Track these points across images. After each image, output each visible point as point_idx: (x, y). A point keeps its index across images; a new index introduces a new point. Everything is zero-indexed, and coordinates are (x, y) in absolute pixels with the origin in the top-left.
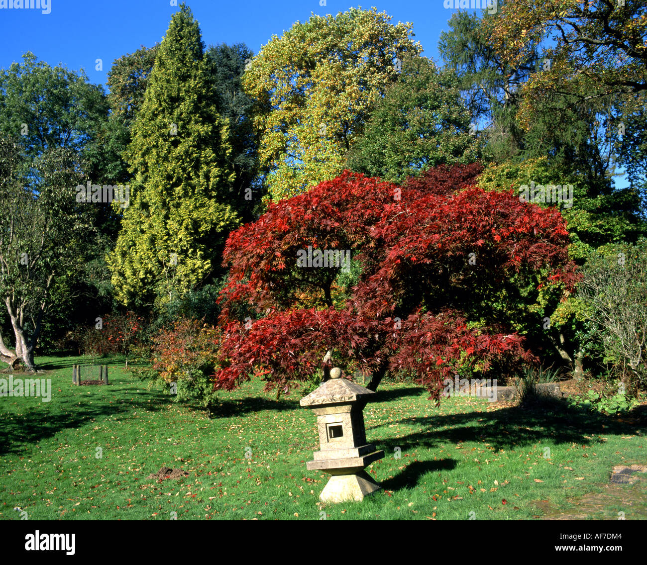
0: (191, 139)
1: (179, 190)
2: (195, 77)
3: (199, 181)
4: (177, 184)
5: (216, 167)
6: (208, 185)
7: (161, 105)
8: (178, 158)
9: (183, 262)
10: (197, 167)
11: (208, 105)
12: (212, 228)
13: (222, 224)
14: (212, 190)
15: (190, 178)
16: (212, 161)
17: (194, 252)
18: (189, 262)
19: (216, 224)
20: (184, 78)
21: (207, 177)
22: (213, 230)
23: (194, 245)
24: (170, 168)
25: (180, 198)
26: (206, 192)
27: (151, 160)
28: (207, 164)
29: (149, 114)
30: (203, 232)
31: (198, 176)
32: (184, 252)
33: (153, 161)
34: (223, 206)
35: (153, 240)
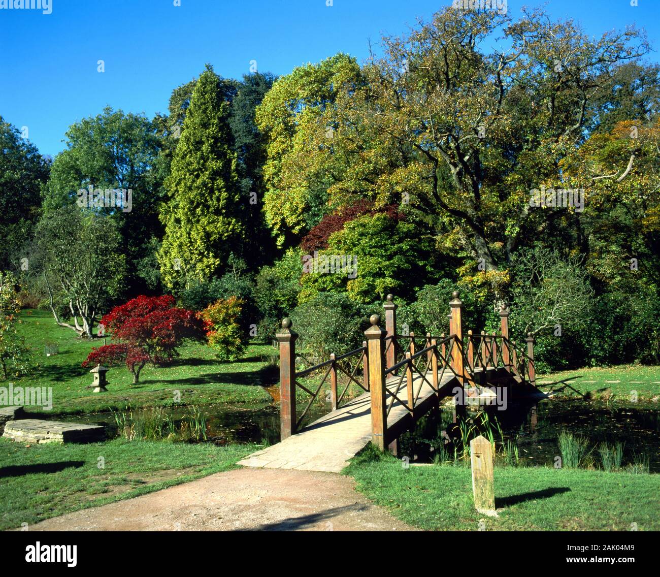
0: (207, 173)
1: (198, 210)
2: (213, 124)
3: (213, 203)
4: (197, 206)
5: (225, 192)
6: (219, 205)
7: (189, 148)
8: (198, 188)
9: (201, 261)
10: (212, 191)
11: (223, 145)
12: (219, 238)
13: (226, 234)
14: (222, 208)
15: (206, 201)
16: (222, 188)
17: (208, 254)
18: (205, 260)
19: (221, 235)
20: (205, 126)
21: (218, 200)
22: (220, 238)
23: (207, 249)
24: (192, 196)
25: (199, 216)
26: (218, 212)
27: (181, 189)
28: (219, 190)
29: (181, 154)
30: (213, 240)
31: (212, 200)
32: (201, 254)
33: (182, 190)
34: (230, 219)
35: (180, 246)
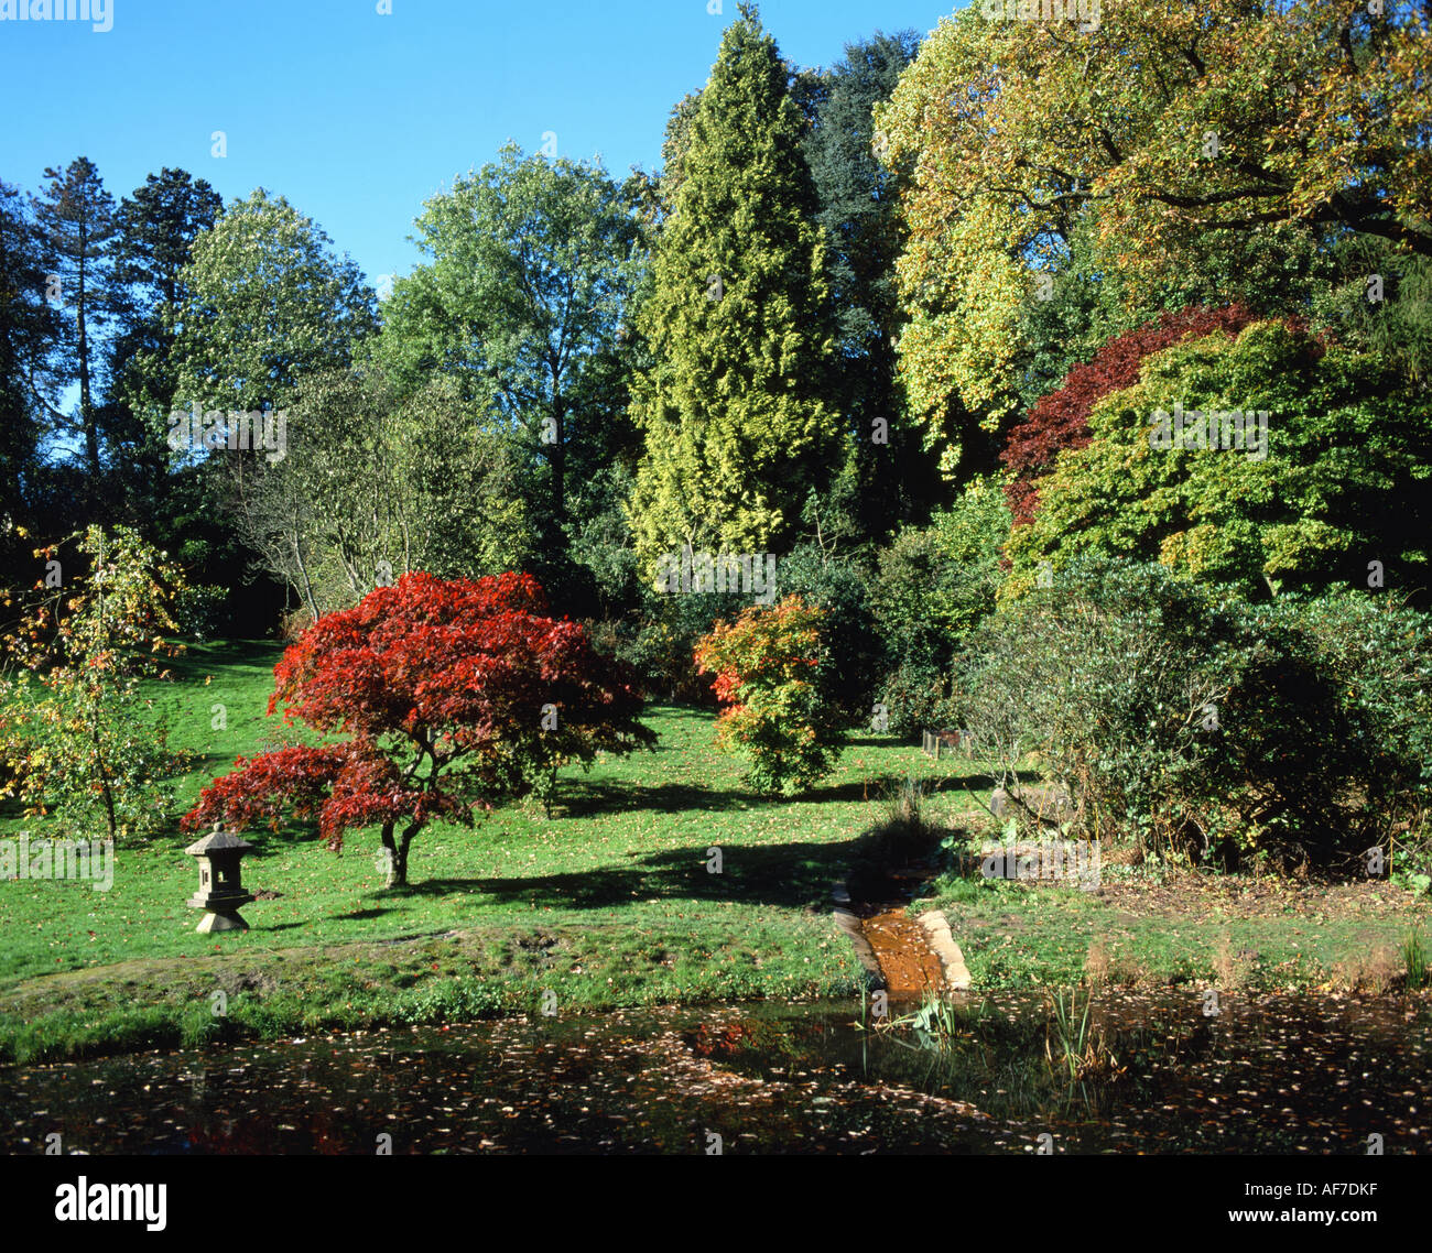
0: (746, 282)
1: (723, 384)
2: (761, 155)
3: (762, 362)
4: (720, 372)
5: (793, 330)
6: (777, 366)
7: (697, 221)
8: (721, 323)
9: (732, 516)
10: (760, 332)
11: (786, 207)
12: (778, 453)
13: (797, 443)
14: (787, 375)
15: (744, 357)
16: (785, 320)
17: (751, 497)
18: (743, 514)
19: (785, 445)
20: (739, 160)
21: (776, 352)
22: (781, 455)
23: (748, 483)
24: (705, 346)
25: (726, 398)
26: (775, 385)
27: (678, 330)
28: (778, 328)
29: (678, 241)
30: (761, 460)
31: (759, 354)
32: (733, 498)
33: (682, 332)
34: (807, 404)
35: (678, 479)
